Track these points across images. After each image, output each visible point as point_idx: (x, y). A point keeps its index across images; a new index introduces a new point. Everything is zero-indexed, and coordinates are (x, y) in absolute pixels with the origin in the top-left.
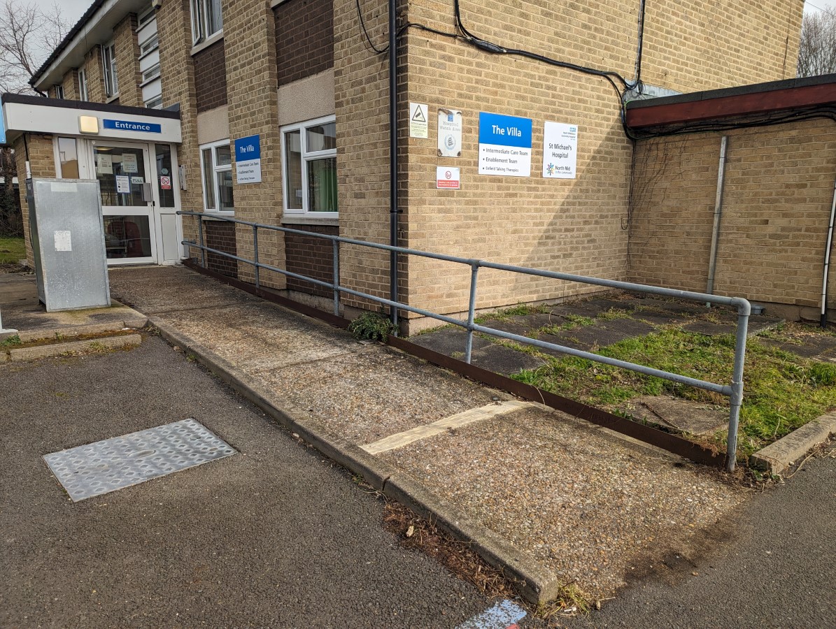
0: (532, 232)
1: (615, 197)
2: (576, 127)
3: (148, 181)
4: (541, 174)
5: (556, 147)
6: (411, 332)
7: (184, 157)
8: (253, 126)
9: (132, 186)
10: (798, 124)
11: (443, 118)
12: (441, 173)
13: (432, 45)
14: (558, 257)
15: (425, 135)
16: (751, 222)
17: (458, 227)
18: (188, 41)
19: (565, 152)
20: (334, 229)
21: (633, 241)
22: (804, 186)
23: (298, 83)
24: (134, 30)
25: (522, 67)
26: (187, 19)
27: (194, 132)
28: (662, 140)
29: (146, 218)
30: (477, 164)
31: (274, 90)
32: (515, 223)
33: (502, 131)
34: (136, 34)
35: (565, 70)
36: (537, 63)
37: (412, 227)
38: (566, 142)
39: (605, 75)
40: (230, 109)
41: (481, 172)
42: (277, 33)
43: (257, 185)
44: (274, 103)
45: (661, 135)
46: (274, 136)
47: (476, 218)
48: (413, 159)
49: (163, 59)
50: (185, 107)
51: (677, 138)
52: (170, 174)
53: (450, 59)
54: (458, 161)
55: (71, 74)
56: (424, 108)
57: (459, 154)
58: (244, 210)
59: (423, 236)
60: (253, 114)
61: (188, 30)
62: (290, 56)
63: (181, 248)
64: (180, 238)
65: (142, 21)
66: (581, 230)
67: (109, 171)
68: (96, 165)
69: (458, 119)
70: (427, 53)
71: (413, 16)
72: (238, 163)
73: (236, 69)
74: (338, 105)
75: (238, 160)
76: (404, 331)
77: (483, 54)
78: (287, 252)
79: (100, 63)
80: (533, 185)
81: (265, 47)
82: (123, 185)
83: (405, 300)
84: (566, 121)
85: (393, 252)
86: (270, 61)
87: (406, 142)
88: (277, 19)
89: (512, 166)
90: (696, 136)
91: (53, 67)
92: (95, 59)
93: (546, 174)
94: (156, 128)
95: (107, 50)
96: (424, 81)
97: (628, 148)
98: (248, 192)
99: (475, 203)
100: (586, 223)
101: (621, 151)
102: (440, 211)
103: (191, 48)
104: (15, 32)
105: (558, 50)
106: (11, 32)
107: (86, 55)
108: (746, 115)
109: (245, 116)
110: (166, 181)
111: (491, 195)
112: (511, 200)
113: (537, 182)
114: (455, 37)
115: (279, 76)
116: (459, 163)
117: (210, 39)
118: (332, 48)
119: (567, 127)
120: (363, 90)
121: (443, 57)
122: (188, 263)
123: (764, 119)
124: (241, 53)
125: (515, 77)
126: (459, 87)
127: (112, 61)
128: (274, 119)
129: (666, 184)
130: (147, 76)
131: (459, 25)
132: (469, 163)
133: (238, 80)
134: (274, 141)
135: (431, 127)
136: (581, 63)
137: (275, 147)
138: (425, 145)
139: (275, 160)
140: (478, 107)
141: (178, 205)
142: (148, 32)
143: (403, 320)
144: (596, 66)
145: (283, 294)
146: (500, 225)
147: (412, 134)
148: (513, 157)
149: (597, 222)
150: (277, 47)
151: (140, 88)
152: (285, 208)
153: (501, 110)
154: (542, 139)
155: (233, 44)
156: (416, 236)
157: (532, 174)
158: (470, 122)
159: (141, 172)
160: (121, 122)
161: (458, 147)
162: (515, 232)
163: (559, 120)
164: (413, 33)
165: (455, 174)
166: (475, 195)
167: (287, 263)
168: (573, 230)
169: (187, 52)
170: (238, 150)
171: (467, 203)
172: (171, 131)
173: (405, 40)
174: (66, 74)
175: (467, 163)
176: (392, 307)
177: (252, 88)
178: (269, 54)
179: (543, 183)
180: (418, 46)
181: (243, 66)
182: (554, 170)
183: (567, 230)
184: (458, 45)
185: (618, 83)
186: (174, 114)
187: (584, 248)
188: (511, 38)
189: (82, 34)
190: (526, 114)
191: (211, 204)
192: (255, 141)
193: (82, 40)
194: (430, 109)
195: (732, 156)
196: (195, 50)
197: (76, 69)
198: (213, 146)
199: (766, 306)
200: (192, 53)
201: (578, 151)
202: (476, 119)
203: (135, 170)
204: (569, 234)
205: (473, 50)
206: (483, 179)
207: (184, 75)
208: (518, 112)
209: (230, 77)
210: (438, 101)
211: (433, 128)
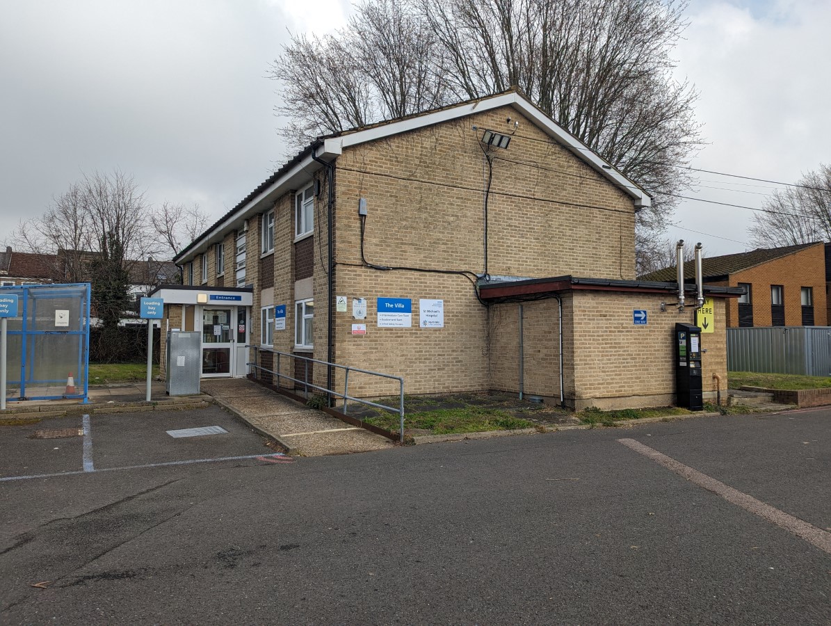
0: (415, 356)
1: (475, 336)
2: (442, 301)
3: (231, 328)
4: (419, 326)
5: (429, 311)
6: (337, 405)
7: (253, 313)
8: (283, 300)
9: (222, 331)
10: (546, 301)
11: (355, 302)
12: (355, 327)
13: (349, 271)
14: (435, 370)
15: (345, 310)
16: (534, 351)
17: (365, 353)
18: (260, 251)
19: (436, 314)
20: (310, 355)
21: (491, 362)
22: (550, 332)
23: (302, 280)
24: (235, 239)
25: (404, 274)
26: (260, 240)
27: (259, 300)
28: (498, 305)
29: (228, 349)
30: (376, 322)
31: (293, 283)
32: (403, 351)
33: (392, 306)
34: (235, 242)
35: (433, 273)
36: (413, 272)
37: (338, 353)
38: (436, 308)
39: (461, 273)
40: (275, 290)
41: (379, 326)
42: (296, 255)
43: (283, 331)
44: (293, 289)
45: (497, 303)
46: (292, 306)
47: (377, 348)
48: (338, 321)
49: (247, 258)
50: (255, 286)
51: (504, 305)
52: (245, 324)
53: (360, 275)
54: (365, 321)
55: (199, 257)
56: (345, 298)
57: (365, 318)
58: (277, 344)
59: (344, 357)
60: (283, 294)
61: (260, 246)
62: (301, 267)
63: (247, 367)
64: (247, 361)
65: (240, 235)
66: (451, 355)
67: (211, 323)
68: (204, 318)
69: (364, 302)
70: (347, 274)
71: (337, 260)
72: (277, 319)
73: (278, 270)
74: (314, 294)
75: (276, 317)
76: (333, 405)
77: (379, 271)
78: (295, 368)
79: (216, 254)
80: (414, 332)
81: (289, 262)
82: (217, 331)
83: (334, 389)
84: (435, 298)
85: (329, 366)
86: (291, 269)
87: (334, 313)
88: (296, 248)
89: (400, 322)
90: (511, 304)
91: (189, 253)
92: (213, 251)
93: (422, 325)
94: (238, 298)
95: (220, 246)
96: (345, 286)
97: (482, 310)
98: (279, 334)
99: (376, 341)
100: (453, 351)
101: (477, 310)
102: (354, 345)
103: (261, 254)
104: (167, 222)
105: (427, 265)
106: (165, 223)
107: (208, 248)
108: (528, 295)
109: (281, 294)
110: (242, 329)
111: (386, 337)
112: (399, 339)
113: (416, 330)
114: (362, 265)
115: (296, 276)
116: (365, 322)
117: (270, 251)
118: (312, 267)
119: (436, 301)
120: (322, 289)
121: (356, 275)
122: (250, 376)
123: (533, 297)
124: (281, 263)
125: (399, 280)
126: (364, 287)
127: (223, 253)
128: (292, 297)
129: (502, 330)
130: (241, 265)
131: (363, 260)
132: (372, 322)
133: (278, 276)
134: (291, 308)
135: (348, 306)
136: (444, 269)
137: (292, 312)
138: (345, 315)
139: (292, 317)
140: (377, 295)
141: (248, 342)
142: (241, 242)
143: (333, 400)
144: (454, 269)
145: (292, 392)
146: (393, 352)
147: (338, 310)
148: (399, 318)
149: (462, 351)
150: (296, 262)
151: (235, 272)
152: (296, 344)
153: (391, 296)
154: (419, 308)
155: (278, 257)
156: (339, 357)
157: (412, 326)
158: (372, 303)
159: (228, 323)
160: (219, 296)
161: (365, 315)
162: (402, 356)
163: (429, 298)
164: (338, 267)
165: (363, 327)
166: (375, 337)
167: (295, 374)
168: (444, 355)
169: (259, 257)
170: (277, 312)
171: (371, 341)
172: (247, 299)
173: (334, 270)
174: (196, 257)
175: (370, 321)
176: (328, 393)
177: (284, 281)
178: (291, 265)
179: (421, 330)
180: (340, 272)
181: (281, 269)
182: (428, 323)
183: (439, 355)
184: (363, 269)
185: (471, 276)
186: (249, 289)
187: (453, 365)
188: (396, 262)
189: (207, 239)
190: (407, 296)
191: (264, 342)
192: (283, 307)
193: (206, 241)
194: (348, 298)
195: (524, 316)
196: (263, 256)
197: (202, 254)
198: (267, 308)
199: (544, 398)
200: (261, 257)
201: (444, 312)
202: (375, 301)
203: (225, 322)
204: (441, 357)
205: (373, 270)
206: (380, 329)
207: (256, 269)
208: (401, 296)
209: (276, 273)
210: (353, 294)
211: (349, 306)
